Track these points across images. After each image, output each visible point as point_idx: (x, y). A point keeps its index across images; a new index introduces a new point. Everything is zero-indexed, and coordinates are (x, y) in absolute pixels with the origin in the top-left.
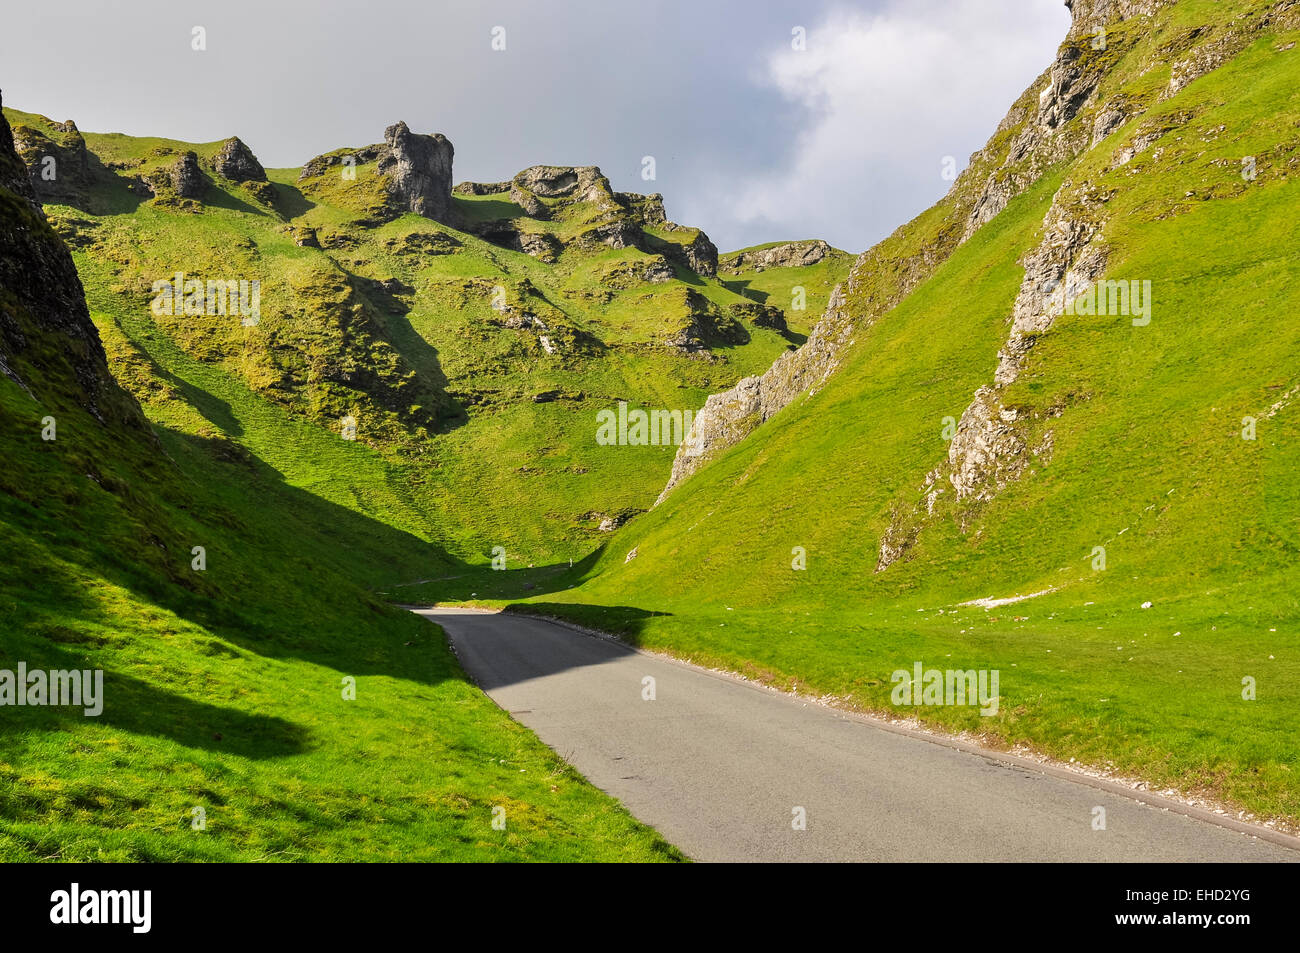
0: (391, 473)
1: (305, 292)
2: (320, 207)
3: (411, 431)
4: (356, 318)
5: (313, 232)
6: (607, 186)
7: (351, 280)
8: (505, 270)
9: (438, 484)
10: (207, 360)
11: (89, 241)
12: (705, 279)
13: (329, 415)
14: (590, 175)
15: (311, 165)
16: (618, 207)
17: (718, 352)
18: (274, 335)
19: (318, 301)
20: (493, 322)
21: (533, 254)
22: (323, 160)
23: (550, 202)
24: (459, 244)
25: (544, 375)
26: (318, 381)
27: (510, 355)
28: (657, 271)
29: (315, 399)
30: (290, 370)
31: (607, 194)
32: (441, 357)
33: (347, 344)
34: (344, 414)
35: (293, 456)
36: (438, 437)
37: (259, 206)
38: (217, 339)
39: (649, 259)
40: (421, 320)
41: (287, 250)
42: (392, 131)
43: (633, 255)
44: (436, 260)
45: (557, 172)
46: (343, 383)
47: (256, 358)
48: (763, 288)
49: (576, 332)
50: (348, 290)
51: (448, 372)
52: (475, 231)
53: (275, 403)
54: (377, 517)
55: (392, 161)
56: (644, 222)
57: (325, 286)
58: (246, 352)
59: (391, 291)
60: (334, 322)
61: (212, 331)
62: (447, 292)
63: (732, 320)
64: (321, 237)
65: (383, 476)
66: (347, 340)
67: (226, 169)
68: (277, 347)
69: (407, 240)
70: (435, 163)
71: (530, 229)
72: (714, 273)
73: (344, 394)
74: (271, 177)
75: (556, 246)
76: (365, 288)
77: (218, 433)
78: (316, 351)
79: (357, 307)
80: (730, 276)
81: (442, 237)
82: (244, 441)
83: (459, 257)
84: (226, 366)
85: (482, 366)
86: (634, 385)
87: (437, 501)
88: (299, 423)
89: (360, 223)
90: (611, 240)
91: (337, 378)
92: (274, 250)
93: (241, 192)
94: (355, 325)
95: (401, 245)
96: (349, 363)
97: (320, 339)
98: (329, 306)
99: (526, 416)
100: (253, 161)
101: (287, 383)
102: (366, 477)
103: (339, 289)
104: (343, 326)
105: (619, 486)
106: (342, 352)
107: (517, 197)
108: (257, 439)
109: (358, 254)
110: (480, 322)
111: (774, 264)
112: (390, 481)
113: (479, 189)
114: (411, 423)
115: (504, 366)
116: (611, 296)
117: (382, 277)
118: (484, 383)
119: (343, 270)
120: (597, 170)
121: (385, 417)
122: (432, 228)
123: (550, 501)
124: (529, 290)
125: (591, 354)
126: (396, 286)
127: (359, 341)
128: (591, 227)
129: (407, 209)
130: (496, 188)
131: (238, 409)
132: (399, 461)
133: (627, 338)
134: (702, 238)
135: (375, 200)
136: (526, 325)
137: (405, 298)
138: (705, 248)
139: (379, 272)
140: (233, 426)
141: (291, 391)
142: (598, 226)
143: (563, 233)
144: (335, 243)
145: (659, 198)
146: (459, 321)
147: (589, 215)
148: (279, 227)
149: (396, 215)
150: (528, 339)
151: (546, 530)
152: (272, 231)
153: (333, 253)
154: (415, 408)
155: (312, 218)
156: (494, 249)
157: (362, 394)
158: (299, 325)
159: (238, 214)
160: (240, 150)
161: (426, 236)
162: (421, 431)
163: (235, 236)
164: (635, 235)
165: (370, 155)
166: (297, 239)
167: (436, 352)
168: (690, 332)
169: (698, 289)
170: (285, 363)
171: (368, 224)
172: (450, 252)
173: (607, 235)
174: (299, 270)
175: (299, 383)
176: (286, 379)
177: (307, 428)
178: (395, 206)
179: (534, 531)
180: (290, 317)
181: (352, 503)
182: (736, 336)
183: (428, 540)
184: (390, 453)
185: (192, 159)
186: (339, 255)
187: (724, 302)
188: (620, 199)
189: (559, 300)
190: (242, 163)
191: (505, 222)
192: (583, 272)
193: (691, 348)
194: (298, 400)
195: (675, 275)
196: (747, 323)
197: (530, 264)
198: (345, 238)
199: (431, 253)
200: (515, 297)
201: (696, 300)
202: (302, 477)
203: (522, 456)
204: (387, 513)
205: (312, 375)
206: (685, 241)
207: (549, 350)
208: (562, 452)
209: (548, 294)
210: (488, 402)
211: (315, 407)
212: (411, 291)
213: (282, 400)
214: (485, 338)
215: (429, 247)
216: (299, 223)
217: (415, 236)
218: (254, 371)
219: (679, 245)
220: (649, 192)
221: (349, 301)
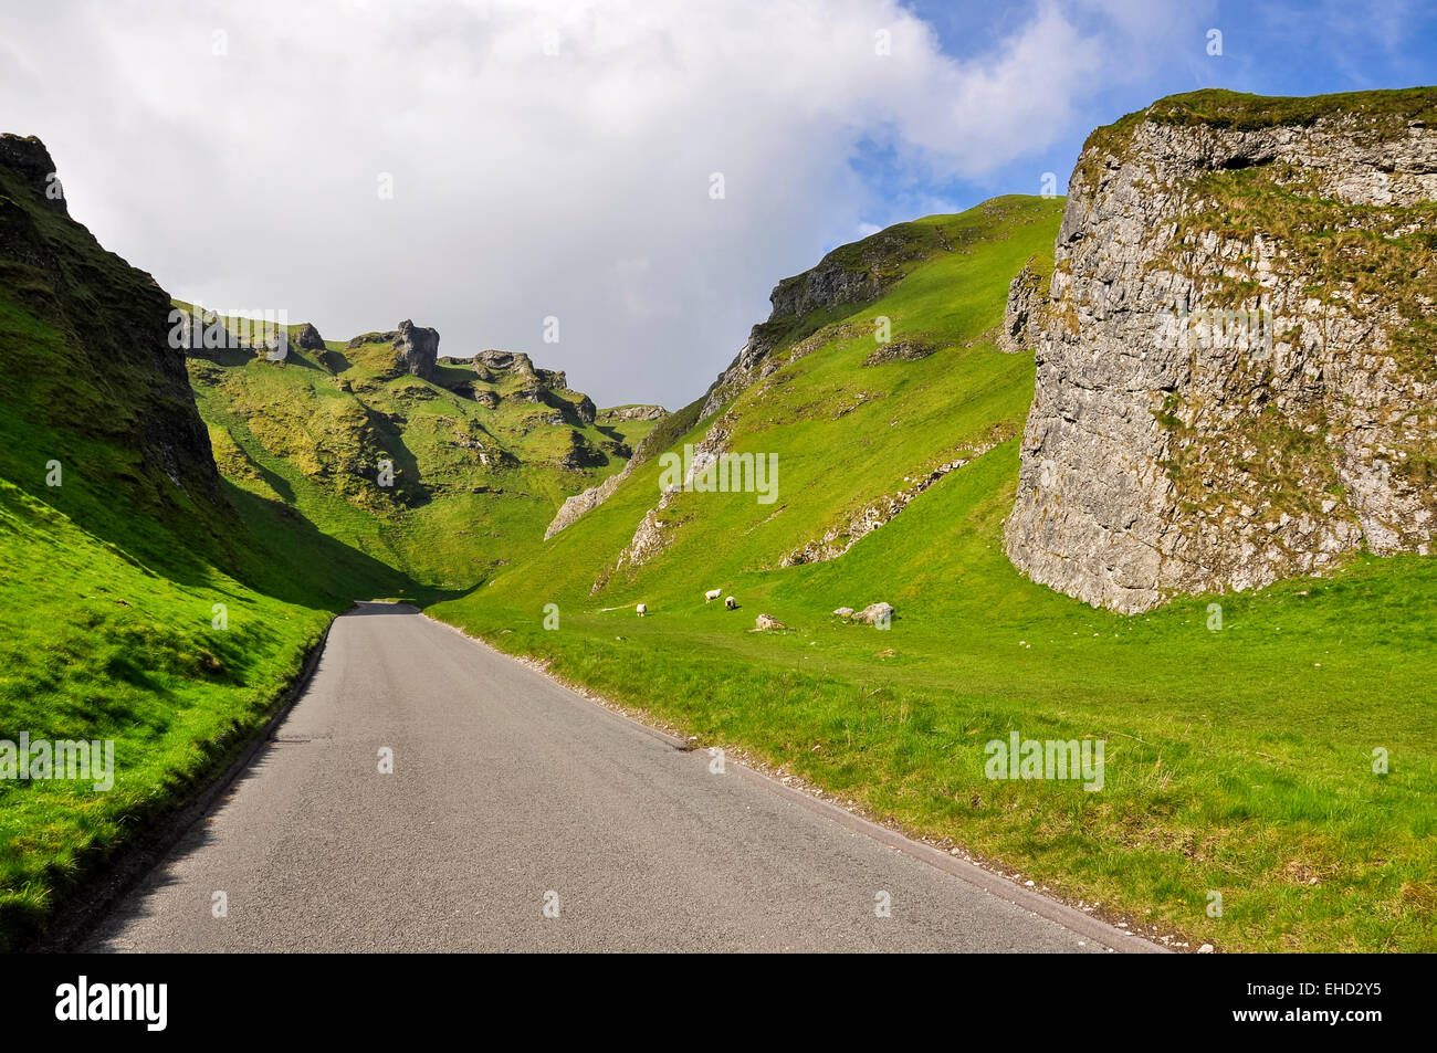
0: (382, 530)
1: (340, 419)
2: (356, 367)
3: (396, 505)
4: (370, 436)
5: (349, 383)
6: (531, 365)
7: (370, 413)
8: (464, 413)
9: (410, 538)
11: (218, 381)
12: (586, 425)
13: (348, 493)
14: (521, 358)
15: (353, 341)
16: (536, 378)
17: (588, 470)
18: (320, 443)
19: (348, 425)
20: (453, 443)
21: (482, 403)
22: (360, 338)
23: (496, 372)
24: (437, 395)
25: (480, 477)
26: (343, 472)
27: (460, 464)
28: (555, 419)
29: (341, 483)
30: (328, 465)
31: (530, 370)
32: (419, 463)
33: (362, 452)
34: (357, 493)
35: (324, 517)
36: (412, 510)
37: (319, 365)
38: (287, 443)
39: (551, 411)
40: (409, 439)
41: (332, 393)
42: (402, 325)
43: (542, 408)
44: (423, 403)
45: (502, 355)
47: (308, 457)
48: (623, 432)
49: (502, 453)
50: (366, 419)
51: (422, 472)
52: (449, 388)
53: (316, 484)
54: (371, 555)
55: (402, 342)
56: (552, 387)
57: (353, 416)
58: (302, 452)
59: (393, 420)
60: (356, 438)
61: (284, 439)
62: (426, 423)
63: (598, 451)
64: (354, 386)
65: (377, 531)
66: (363, 449)
67: (301, 342)
68: (320, 451)
69: (406, 390)
70: (427, 345)
71: (482, 387)
72: (593, 421)
73: (358, 481)
74: (327, 346)
75: (496, 399)
76: (376, 418)
77: (281, 500)
78: (343, 455)
79: (370, 430)
80: (604, 423)
81: (427, 390)
82: (296, 506)
83: (436, 402)
84: (290, 460)
85: (443, 469)
86: (534, 487)
87: (408, 548)
88: (329, 497)
89: (378, 378)
90: (530, 397)
91: (355, 472)
92: (325, 392)
93: (310, 356)
94: (368, 440)
95: (403, 393)
96: (363, 463)
97: (346, 448)
98: (353, 428)
99: (466, 501)
100: (318, 338)
101: (325, 473)
102: (367, 531)
103: (360, 418)
104: (361, 441)
105: (517, 546)
106: (359, 456)
107: (476, 368)
108: (304, 504)
109: (375, 397)
110: (444, 443)
111: (631, 418)
112: (381, 534)
113: (454, 361)
114: (397, 501)
115: (456, 469)
116: (526, 431)
117: (388, 412)
118: (442, 480)
119: (364, 406)
120: (526, 355)
121: (381, 496)
122: (421, 384)
123: (475, 552)
124: (477, 425)
125: (510, 466)
126: (396, 418)
127: (370, 450)
128: (519, 389)
129: (408, 371)
130: (464, 362)
131: (295, 487)
132: (388, 523)
133: (533, 457)
134: (587, 400)
135: (388, 365)
136: (472, 446)
137: (401, 425)
138: (588, 406)
139: (387, 409)
140: (291, 496)
141: (328, 478)
142: (524, 389)
143: (501, 392)
144: (362, 390)
145: (563, 374)
146: (432, 441)
147: (518, 382)
148: (330, 378)
149: (401, 375)
150: (473, 455)
151: (471, 569)
152: (326, 381)
153: (360, 396)
154: (400, 492)
155: (349, 374)
156: (459, 398)
157: (368, 482)
158: (335, 438)
159: (306, 369)
160: (312, 330)
161: (417, 389)
162: (403, 506)
163: (302, 383)
164: (546, 396)
165: (389, 337)
166: (339, 386)
167: (416, 459)
168: (571, 457)
169: (580, 431)
170: (325, 461)
171: (383, 379)
172: (431, 399)
173: (528, 394)
174: (337, 406)
175: (332, 473)
176: (325, 470)
177: (335, 500)
178: (400, 369)
179: (464, 569)
180: (330, 433)
181: (356, 546)
182: (600, 461)
183: (399, 570)
184: (383, 518)
186: (364, 397)
187: (595, 439)
188: (539, 373)
189: (494, 432)
190: (311, 338)
191: (467, 383)
192: (511, 416)
193: (571, 466)
194: (331, 483)
195: (566, 421)
196: (608, 453)
197: (479, 409)
198: (369, 387)
199: (419, 399)
200: (467, 429)
201: (577, 437)
202: (329, 529)
203: (461, 525)
204: (376, 553)
205: (340, 469)
206: (577, 401)
207: (484, 462)
208: (486, 524)
209: (488, 428)
210: (444, 491)
211: (340, 488)
212: (405, 421)
213: (323, 483)
214: (447, 453)
215: (419, 395)
216: (342, 377)
217: (411, 388)
218: (306, 464)
219: (572, 403)
220: (557, 370)
221: (366, 427)
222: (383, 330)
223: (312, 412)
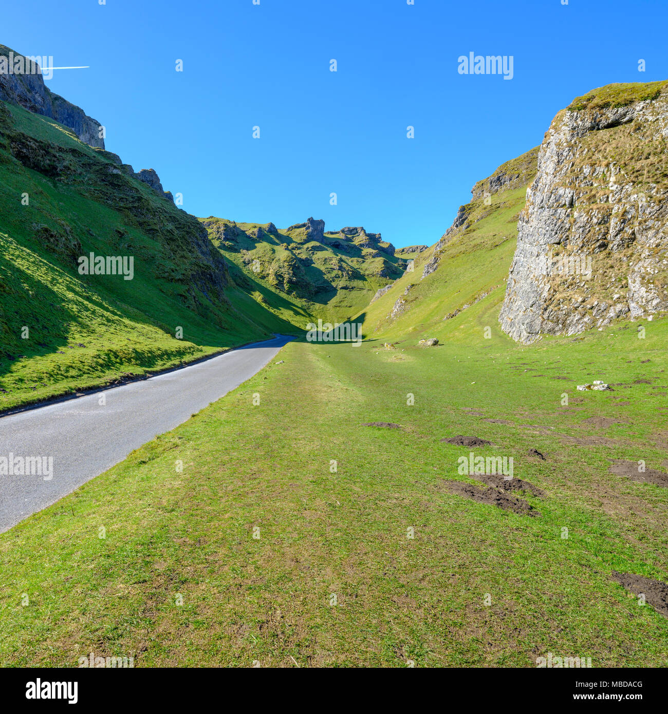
1: (285, 261)
5: (288, 246)
6: (365, 232)
7: (296, 258)
8: (336, 255)
9: (314, 309)
10: (261, 278)
14: (361, 229)
15: (289, 229)
16: (368, 237)
18: (277, 272)
19: (288, 264)
20: (332, 268)
22: (292, 227)
23: (349, 236)
24: (324, 248)
25: (343, 282)
26: (287, 283)
27: (335, 277)
28: (376, 255)
30: (280, 281)
31: (365, 234)
33: (294, 274)
37: (275, 239)
38: (264, 273)
39: (375, 251)
42: (309, 219)
43: (371, 250)
45: (352, 228)
46: (293, 284)
47: (272, 277)
49: (353, 271)
50: (295, 261)
55: (309, 227)
56: (375, 241)
57: (290, 260)
58: (270, 276)
60: (291, 269)
62: (320, 261)
63: (397, 268)
64: (290, 247)
65: (300, 307)
67: (268, 230)
68: (277, 275)
69: (312, 247)
70: (319, 227)
71: (343, 244)
72: (394, 255)
73: (292, 286)
74: (279, 232)
75: (350, 249)
76: (300, 260)
78: (286, 276)
79: (297, 265)
81: (320, 246)
83: (324, 252)
84: (266, 279)
85: (327, 280)
86: (367, 285)
87: (313, 313)
89: (300, 243)
91: (291, 283)
93: (272, 237)
94: (296, 269)
95: (310, 249)
96: (294, 279)
97: (287, 273)
98: (290, 265)
100: (275, 228)
103: (293, 261)
104: (293, 270)
106: (293, 276)
107: (341, 236)
109: (299, 252)
110: (328, 269)
111: (412, 252)
113: (332, 233)
115: (333, 280)
116: (363, 261)
119: (294, 256)
120: (363, 228)
122: (318, 244)
124: (341, 260)
125: (356, 277)
126: (308, 260)
128: (360, 243)
129: (312, 239)
130: (336, 233)
132: (305, 303)
133: (367, 272)
134: (391, 245)
135: (304, 237)
136: (340, 269)
138: (392, 248)
139: (304, 256)
142: (362, 243)
143: (352, 245)
144: (293, 249)
145: (380, 234)
147: (360, 239)
148: (280, 245)
149: (310, 241)
150: (340, 273)
152: (278, 247)
153: (293, 251)
156: (334, 249)
158: (283, 269)
160: (272, 226)
161: (316, 246)
163: (269, 248)
164: (372, 245)
165: (304, 225)
166: (284, 247)
168: (383, 271)
169: (387, 260)
170: (279, 279)
171: (302, 243)
172: (322, 250)
173: (364, 245)
174: (284, 256)
175: (282, 284)
176: (279, 283)
178: (309, 239)
180: (281, 267)
182: (396, 272)
185: (261, 229)
188: (369, 235)
189: (350, 263)
190: (272, 229)
191: (337, 242)
193: (383, 276)
195: (381, 255)
198: (296, 246)
199: (317, 251)
200: (337, 262)
201: (386, 263)
203: (335, 303)
205: (285, 282)
206: (386, 246)
207: (345, 276)
208: (345, 302)
209: (347, 261)
212: (312, 260)
214: (329, 273)
215: (317, 249)
217: (314, 246)
218: (272, 281)
219: (384, 247)
220: (377, 233)
221: (295, 264)
222: (301, 223)
223: (273, 259)
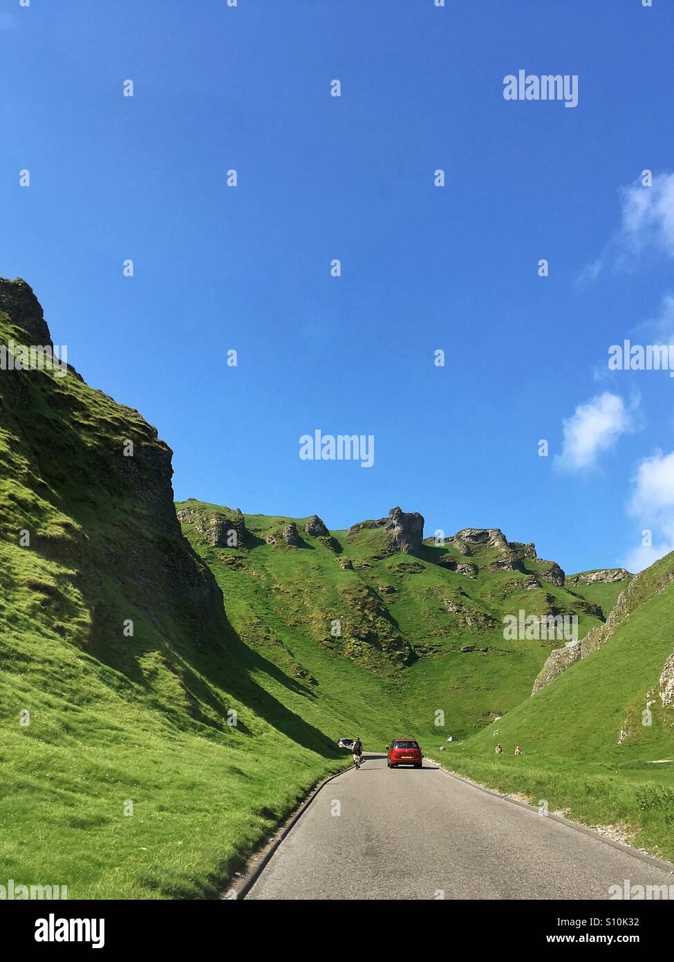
1: (344, 592)
3: (395, 665)
4: (369, 605)
5: (350, 562)
6: (504, 539)
7: (369, 586)
8: (449, 582)
10: (294, 626)
11: (241, 565)
12: (557, 588)
13: (353, 655)
14: (495, 533)
15: (352, 528)
16: (510, 550)
19: (351, 597)
20: (441, 609)
21: (464, 573)
22: (358, 526)
23: (474, 547)
24: (425, 568)
25: (467, 638)
26: (349, 637)
27: (449, 626)
28: (529, 584)
29: (347, 647)
31: (504, 543)
34: (361, 655)
36: (409, 669)
37: (324, 548)
38: (300, 615)
39: (525, 577)
42: (392, 511)
43: (518, 574)
44: (413, 576)
45: (477, 532)
46: (361, 639)
47: (318, 625)
49: (485, 615)
50: (367, 591)
51: (416, 635)
52: (435, 562)
53: (326, 648)
55: (393, 526)
56: (524, 557)
57: (355, 589)
58: (313, 622)
59: (388, 592)
60: (358, 607)
61: (297, 611)
62: (418, 593)
64: (355, 564)
66: (364, 616)
67: (310, 530)
68: (329, 620)
69: (398, 566)
70: (414, 527)
71: (462, 561)
72: (563, 585)
73: (361, 645)
74: (332, 534)
75: (476, 570)
76: (374, 590)
78: (348, 622)
79: (370, 600)
80: (573, 586)
81: (416, 564)
83: (425, 575)
84: (303, 629)
88: (338, 660)
89: (375, 557)
90: (506, 567)
91: (359, 636)
93: (316, 542)
94: (368, 609)
95: (396, 568)
96: (365, 629)
97: (351, 616)
98: (355, 599)
100: (324, 527)
101: (333, 638)
103: (361, 591)
104: (362, 609)
107: (456, 544)
109: (373, 573)
110: (434, 609)
111: (597, 580)
115: (446, 631)
116: (505, 596)
117: (385, 585)
118: (434, 641)
119: (364, 581)
120: (499, 530)
122: (412, 559)
124: (461, 592)
125: (493, 627)
126: (391, 589)
128: (495, 560)
129: (399, 550)
130: (446, 540)
132: (388, 681)
134: (556, 566)
135: (382, 546)
136: (459, 611)
138: (558, 571)
139: (383, 583)
142: (499, 560)
143: (480, 563)
144: (362, 567)
145: (533, 546)
147: (494, 554)
148: (334, 559)
149: (394, 553)
150: (459, 618)
152: (331, 561)
153: (360, 572)
155: (350, 555)
156: (444, 570)
160: (318, 521)
161: (408, 564)
162: (400, 665)
163: (312, 564)
164: (519, 565)
165: (382, 523)
166: (342, 565)
169: (553, 594)
171: (379, 558)
172: (420, 572)
173: (504, 564)
175: (339, 639)
178: (394, 548)
184: (384, 677)
185: (294, 527)
186: (364, 573)
187: (568, 601)
188: (512, 546)
189: (477, 598)
190: (319, 528)
191: (450, 557)
192: (490, 583)
194: (338, 647)
195: (540, 586)
196: (581, 612)
197: (462, 579)
198: (367, 565)
199: (411, 572)
200: (453, 596)
201: (551, 599)
203: (453, 680)
205: (346, 635)
206: (547, 567)
207: (470, 624)
208: (475, 679)
209: (471, 594)
210: (436, 651)
211: (347, 651)
212: (399, 592)
213: (331, 647)
214: (437, 617)
215: (410, 569)
216: (343, 557)
217: (403, 564)
218: (317, 632)
219: (542, 570)
220: (527, 542)
221: (365, 598)
222: (377, 518)
